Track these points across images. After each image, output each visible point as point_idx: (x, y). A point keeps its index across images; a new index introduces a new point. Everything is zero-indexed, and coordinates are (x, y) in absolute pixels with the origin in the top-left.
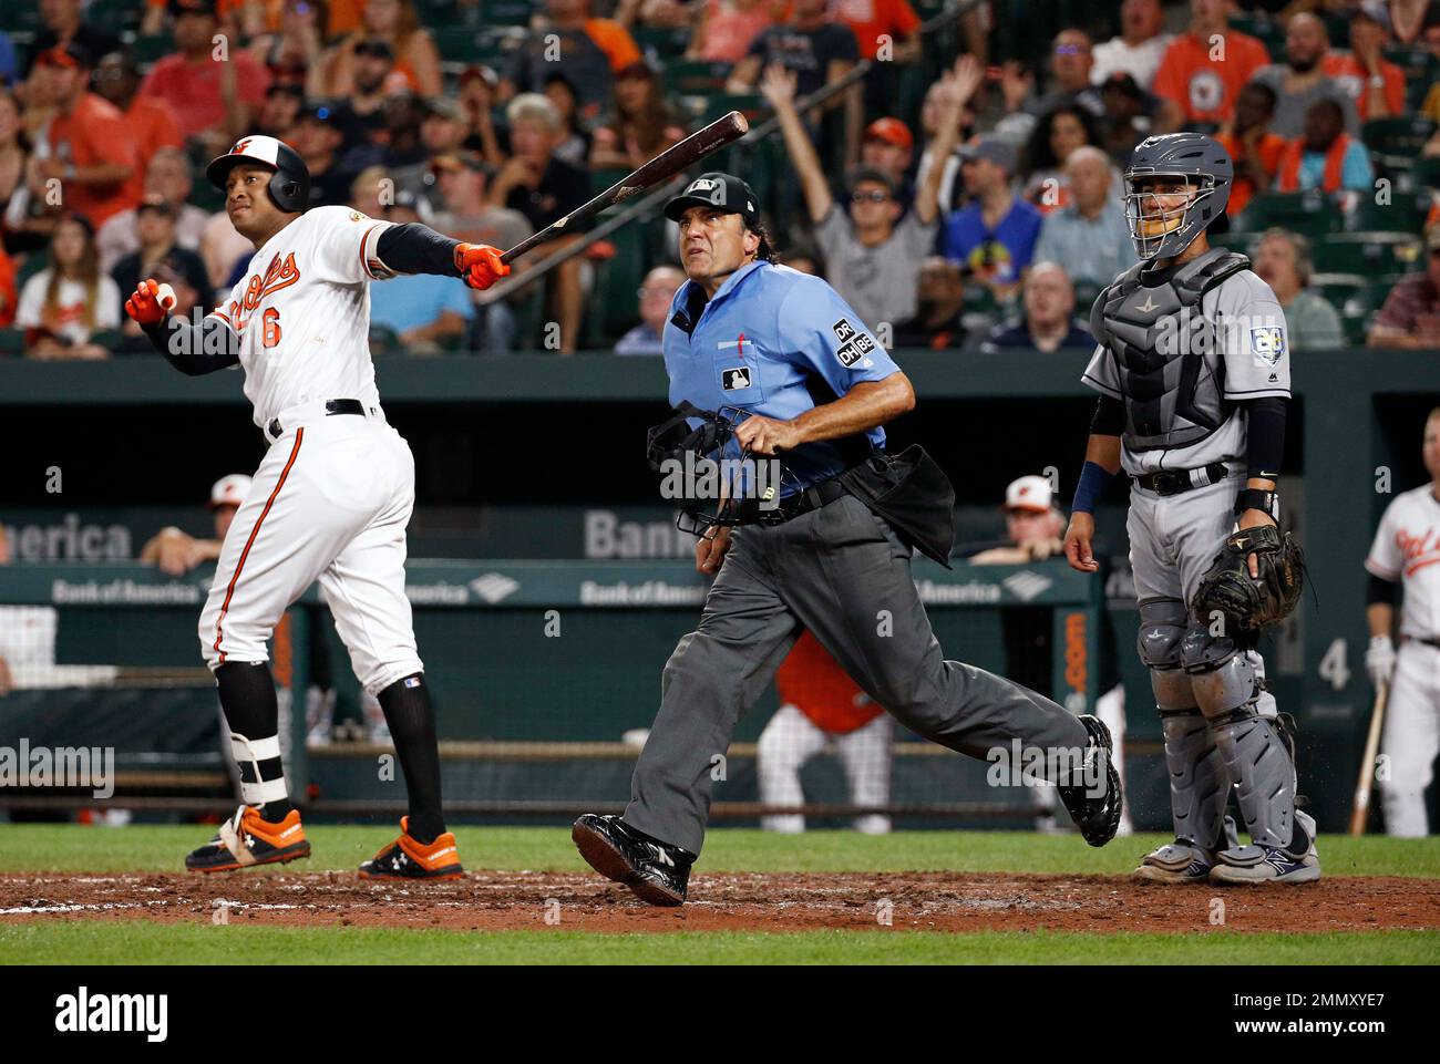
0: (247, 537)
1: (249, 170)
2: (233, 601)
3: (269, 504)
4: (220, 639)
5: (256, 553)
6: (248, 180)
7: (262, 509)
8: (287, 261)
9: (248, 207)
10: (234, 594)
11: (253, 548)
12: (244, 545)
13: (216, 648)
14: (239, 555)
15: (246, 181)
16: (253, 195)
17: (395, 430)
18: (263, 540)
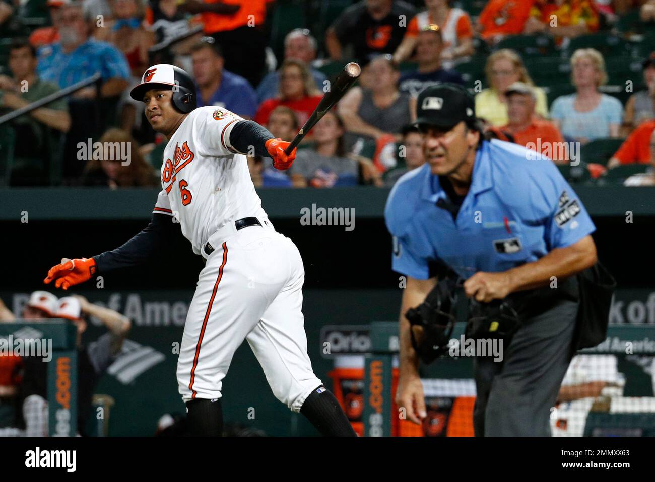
0: (204, 314)
1: (157, 91)
2: (201, 355)
3: (215, 290)
4: (192, 382)
5: (211, 323)
6: (158, 97)
7: (211, 294)
8: (184, 148)
9: (160, 115)
10: (201, 350)
11: (210, 320)
12: (203, 319)
13: (190, 388)
14: (200, 326)
15: (156, 97)
16: (162, 106)
17: (282, 235)
18: (214, 314)
